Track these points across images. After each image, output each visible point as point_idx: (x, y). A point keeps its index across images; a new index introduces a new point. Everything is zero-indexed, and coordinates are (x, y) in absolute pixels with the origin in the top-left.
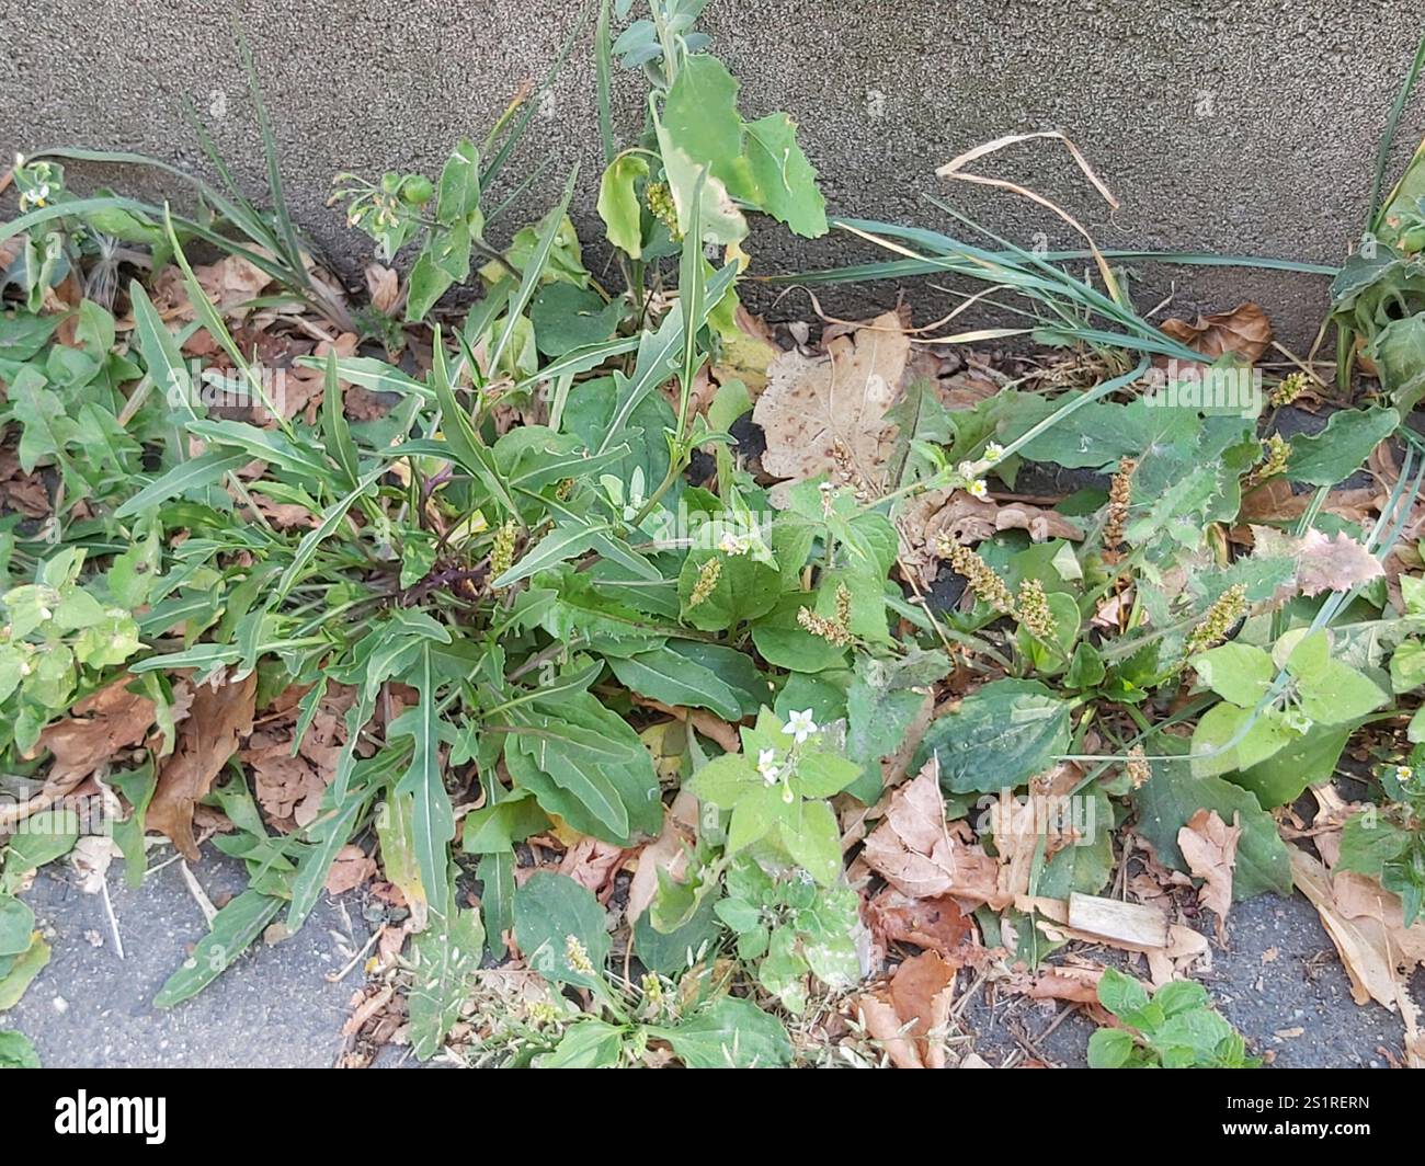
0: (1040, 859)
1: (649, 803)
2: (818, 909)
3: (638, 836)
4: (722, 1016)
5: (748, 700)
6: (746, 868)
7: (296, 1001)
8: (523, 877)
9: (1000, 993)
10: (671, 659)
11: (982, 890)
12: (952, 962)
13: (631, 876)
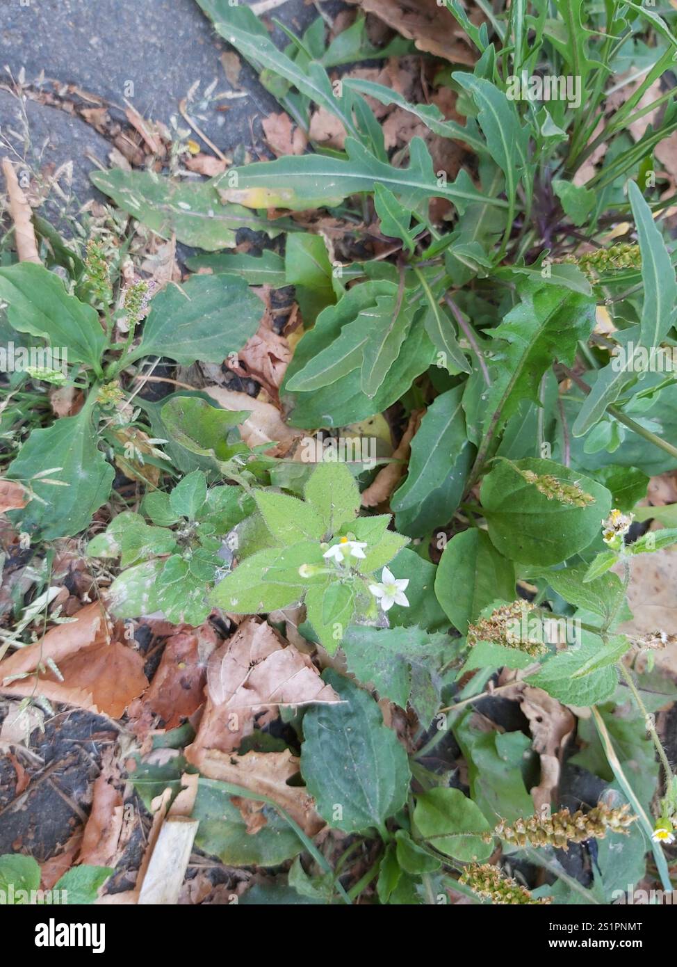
0: (235, 791)
1: (320, 416)
2: (190, 580)
3: (289, 402)
4: (96, 470)
5: (408, 518)
6: (241, 506)
7: (164, 71)
8: (262, 293)
9: (105, 747)
10: (456, 447)
11: (207, 734)
12: (133, 707)
13: (254, 396)
